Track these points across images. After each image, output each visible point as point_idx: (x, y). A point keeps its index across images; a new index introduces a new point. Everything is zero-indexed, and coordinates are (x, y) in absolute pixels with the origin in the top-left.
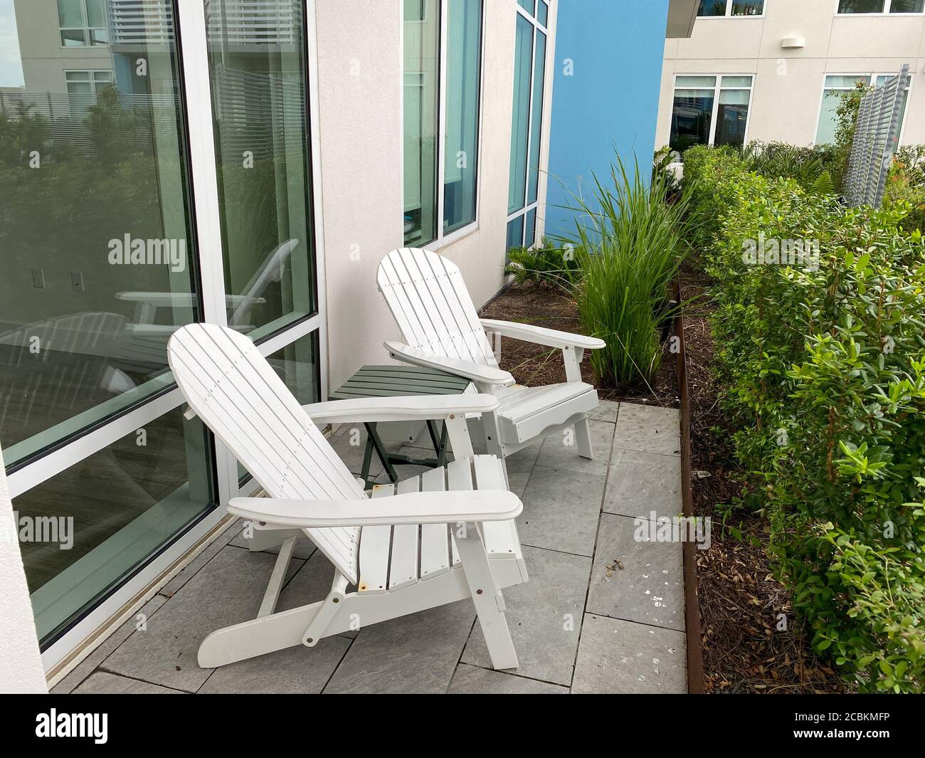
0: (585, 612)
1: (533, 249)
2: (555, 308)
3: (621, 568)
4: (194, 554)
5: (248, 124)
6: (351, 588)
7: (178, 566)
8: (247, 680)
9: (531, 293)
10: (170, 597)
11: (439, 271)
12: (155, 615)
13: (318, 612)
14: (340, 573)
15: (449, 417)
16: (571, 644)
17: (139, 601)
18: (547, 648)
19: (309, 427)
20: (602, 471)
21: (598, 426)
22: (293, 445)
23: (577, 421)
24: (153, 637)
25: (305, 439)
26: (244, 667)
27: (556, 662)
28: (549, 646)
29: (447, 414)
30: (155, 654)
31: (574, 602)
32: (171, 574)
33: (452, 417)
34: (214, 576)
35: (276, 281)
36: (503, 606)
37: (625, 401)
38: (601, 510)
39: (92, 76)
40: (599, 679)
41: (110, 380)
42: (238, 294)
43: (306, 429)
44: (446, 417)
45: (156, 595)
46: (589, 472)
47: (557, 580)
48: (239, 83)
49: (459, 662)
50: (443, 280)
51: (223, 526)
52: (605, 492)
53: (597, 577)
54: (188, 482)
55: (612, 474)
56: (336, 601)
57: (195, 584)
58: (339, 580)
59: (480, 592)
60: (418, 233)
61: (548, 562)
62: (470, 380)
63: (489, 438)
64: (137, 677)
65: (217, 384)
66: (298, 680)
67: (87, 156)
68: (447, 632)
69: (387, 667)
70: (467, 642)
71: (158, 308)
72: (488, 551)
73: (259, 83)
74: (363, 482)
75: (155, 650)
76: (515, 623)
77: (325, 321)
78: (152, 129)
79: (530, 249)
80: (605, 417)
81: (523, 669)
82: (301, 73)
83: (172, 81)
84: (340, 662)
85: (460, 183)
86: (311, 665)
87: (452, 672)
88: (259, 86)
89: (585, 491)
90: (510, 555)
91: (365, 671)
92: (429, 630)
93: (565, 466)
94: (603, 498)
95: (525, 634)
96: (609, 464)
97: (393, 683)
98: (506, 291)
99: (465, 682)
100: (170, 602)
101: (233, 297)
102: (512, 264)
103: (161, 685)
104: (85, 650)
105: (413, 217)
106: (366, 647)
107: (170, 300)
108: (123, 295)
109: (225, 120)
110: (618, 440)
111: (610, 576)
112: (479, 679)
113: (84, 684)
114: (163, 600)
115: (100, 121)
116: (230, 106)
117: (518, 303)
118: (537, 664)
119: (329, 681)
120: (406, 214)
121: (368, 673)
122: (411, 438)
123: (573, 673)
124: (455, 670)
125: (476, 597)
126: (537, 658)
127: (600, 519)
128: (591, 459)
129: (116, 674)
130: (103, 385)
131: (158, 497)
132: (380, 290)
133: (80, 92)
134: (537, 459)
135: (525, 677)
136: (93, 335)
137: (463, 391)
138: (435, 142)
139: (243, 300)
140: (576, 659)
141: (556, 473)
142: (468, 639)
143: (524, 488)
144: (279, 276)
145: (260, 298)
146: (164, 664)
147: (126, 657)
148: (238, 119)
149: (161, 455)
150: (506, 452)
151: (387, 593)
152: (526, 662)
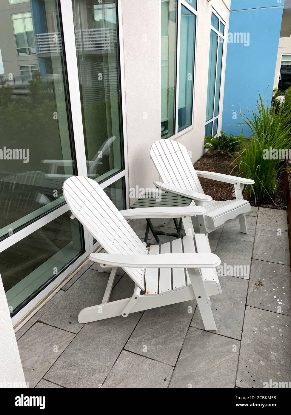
0: (246, 305)
1: (217, 137)
2: (227, 163)
3: (262, 285)
4: (75, 272)
5: (93, 86)
6: (143, 293)
7: (69, 277)
8: (99, 329)
9: (216, 156)
10: (66, 291)
11: (177, 149)
12: (60, 299)
13: (128, 302)
14: (137, 286)
15: (183, 217)
16: (240, 320)
17: (54, 292)
18: (229, 321)
19: (123, 220)
20: (252, 239)
21: (249, 218)
22: (116, 229)
23: (241, 217)
24: (60, 308)
25: (121, 226)
26: (97, 324)
27: (234, 328)
28: (230, 321)
29: (183, 216)
30: (61, 316)
31: (241, 300)
32: (66, 281)
33: (185, 217)
34: (84, 282)
35: (107, 155)
36: (210, 304)
37: (261, 206)
38: (252, 258)
39: (30, 68)
40: (254, 338)
41: (39, 198)
42: (91, 160)
43: (121, 221)
44: (182, 217)
45: (60, 290)
46: (246, 240)
47: (233, 290)
48: (89, 68)
49: (190, 326)
50: (179, 153)
51: (87, 260)
52: (253, 249)
53: (251, 289)
54: (72, 242)
55: (256, 241)
56: (136, 298)
57: (76, 286)
58: (137, 289)
59: (200, 297)
60: (166, 132)
61: (228, 281)
62: (192, 199)
63: (201, 225)
64: (53, 326)
65: (84, 203)
66: (120, 331)
67: (28, 102)
68: (184, 312)
69: (158, 327)
70: (193, 317)
71: (58, 166)
72: (204, 280)
73: (98, 68)
74: (145, 244)
75: (60, 314)
76: (214, 309)
77: (128, 173)
78: (54, 89)
79: (215, 137)
80: (252, 214)
81: (219, 331)
82: (117, 62)
83: (62, 68)
84: (137, 324)
85: (185, 108)
86: (125, 324)
87: (187, 331)
88: (97, 69)
89: (244, 249)
90: (214, 281)
91: (148, 328)
92: (176, 311)
93: (234, 237)
94: (253, 252)
95: (219, 314)
96: (255, 236)
97: (161, 334)
98: (205, 156)
99: (192, 336)
100: (66, 294)
101: (89, 161)
102: (207, 144)
103: (63, 330)
104: (33, 313)
105: (164, 124)
106: (148, 317)
107: (63, 163)
108: (44, 161)
109: (84, 84)
110: (259, 225)
111: (257, 289)
112: (199, 335)
113: (33, 327)
114: (63, 292)
115: (33, 87)
116: (85, 78)
117: (210, 161)
118: (225, 329)
119: (133, 332)
120: (162, 123)
121: (150, 329)
122: (165, 224)
123: (242, 334)
124: (188, 330)
125: (198, 299)
126: (225, 326)
127: (251, 262)
128: (246, 234)
129: (45, 324)
130: (36, 201)
131: (60, 247)
132: (151, 158)
133: (26, 74)
134: (221, 233)
135: (220, 335)
136: (33, 177)
137: (189, 204)
138: (174, 91)
139: (93, 163)
140: (243, 328)
141: (230, 240)
142: (193, 316)
143: (216, 247)
144: (108, 152)
145: (100, 162)
146: (64, 320)
147: (49, 316)
148: (89, 84)
149: (61, 229)
150: (209, 231)
151: (158, 296)
152: (220, 328)
